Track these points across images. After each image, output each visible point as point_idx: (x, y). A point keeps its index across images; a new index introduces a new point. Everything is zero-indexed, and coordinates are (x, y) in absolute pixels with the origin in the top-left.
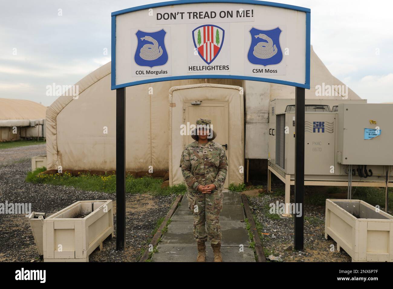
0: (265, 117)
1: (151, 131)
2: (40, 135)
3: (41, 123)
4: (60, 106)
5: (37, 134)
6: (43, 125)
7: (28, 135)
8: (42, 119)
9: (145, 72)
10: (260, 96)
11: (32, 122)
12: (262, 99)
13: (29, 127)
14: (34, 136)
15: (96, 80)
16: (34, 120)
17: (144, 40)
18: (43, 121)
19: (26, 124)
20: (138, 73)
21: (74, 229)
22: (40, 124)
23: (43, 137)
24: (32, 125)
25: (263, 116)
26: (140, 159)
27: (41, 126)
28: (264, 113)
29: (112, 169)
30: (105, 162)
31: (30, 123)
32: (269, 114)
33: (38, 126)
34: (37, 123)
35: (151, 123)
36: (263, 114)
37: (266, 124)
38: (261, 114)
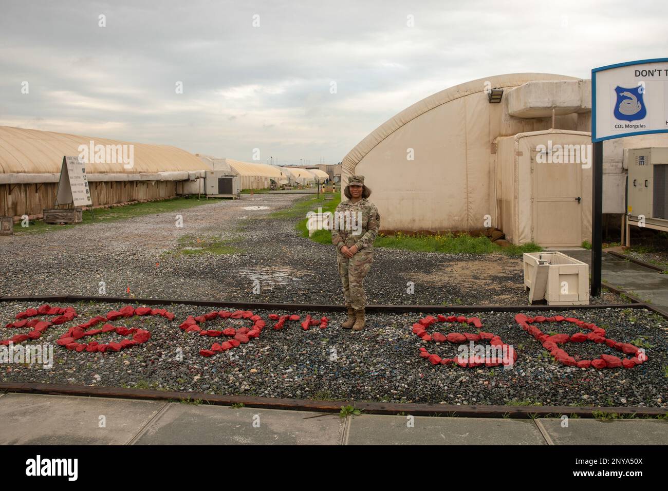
0: (619, 167)
1: (467, 184)
2: (202, 191)
3: (203, 175)
4: (359, 155)
5: (198, 190)
6: (205, 178)
7: (186, 192)
8: (204, 171)
9: (624, 126)
10: (614, 143)
11: (192, 174)
12: (615, 147)
13: (187, 181)
14: (194, 193)
15: (401, 124)
16: (194, 172)
17: (623, 95)
18: (206, 172)
19: (186, 178)
20: (617, 126)
22: (201, 178)
23: (206, 194)
24: (191, 179)
25: (616, 166)
26: (454, 217)
27: (202, 180)
28: (618, 162)
29: (422, 228)
30: (414, 220)
31: (189, 176)
32: (623, 163)
33: (198, 180)
34: (198, 175)
35: (467, 174)
36: (617, 164)
37: (620, 174)
38: (614, 164)
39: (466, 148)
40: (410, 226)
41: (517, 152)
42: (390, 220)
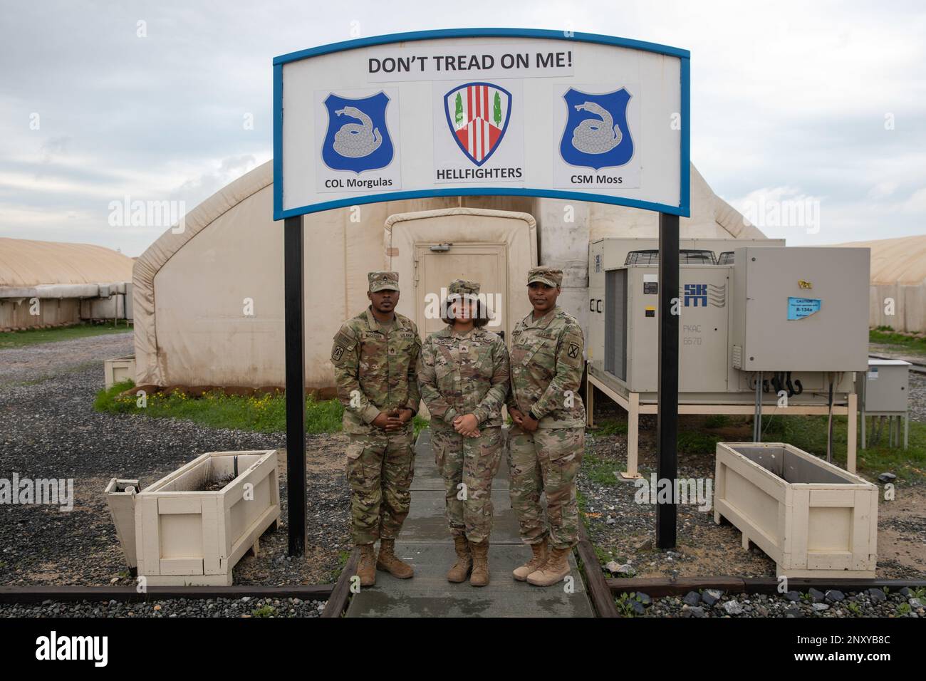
0: (580, 275)
1: (347, 306)
2: (120, 315)
3: (122, 290)
4: (161, 256)
5: (114, 312)
6: (124, 295)
7: (95, 316)
8: (123, 283)
9: (344, 183)
10: (570, 232)
11: (103, 288)
12: (574, 239)
13: (97, 298)
14: (107, 316)
15: (233, 202)
16: (107, 285)
17: (343, 114)
18: (125, 285)
19: (92, 293)
20: (329, 184)
21: (200, 515)
22: (119, 293)
23: (125, 319)
24: (102, 295)
25: (575, 274)
26: (324, 363)
27: (120, 297)
28: (578, 267)
29: (268, 382)
30: (255, 369)
31: (99, 291)
32: (588, 269)
33: (114, 297)
34: (113, 289)
35: (346, 289)
36: (576, 270)
37: (583, 289)
38: (572, 270)
39: (345, 243)
40: (249, 380)
41: (388, 249)
42: (213, 368)
